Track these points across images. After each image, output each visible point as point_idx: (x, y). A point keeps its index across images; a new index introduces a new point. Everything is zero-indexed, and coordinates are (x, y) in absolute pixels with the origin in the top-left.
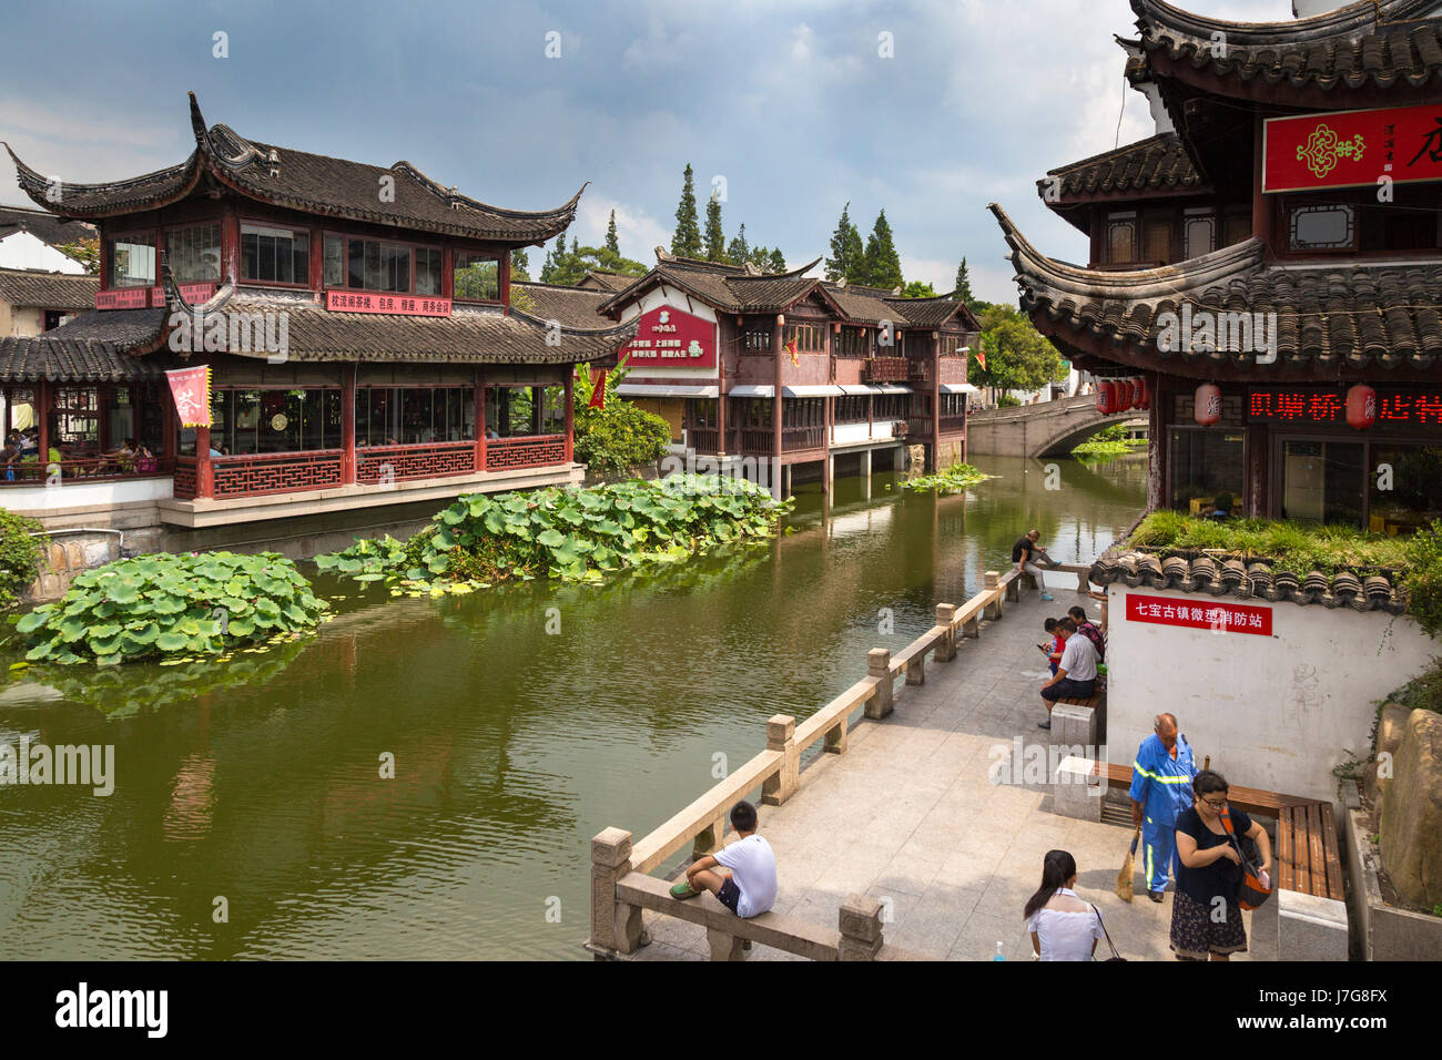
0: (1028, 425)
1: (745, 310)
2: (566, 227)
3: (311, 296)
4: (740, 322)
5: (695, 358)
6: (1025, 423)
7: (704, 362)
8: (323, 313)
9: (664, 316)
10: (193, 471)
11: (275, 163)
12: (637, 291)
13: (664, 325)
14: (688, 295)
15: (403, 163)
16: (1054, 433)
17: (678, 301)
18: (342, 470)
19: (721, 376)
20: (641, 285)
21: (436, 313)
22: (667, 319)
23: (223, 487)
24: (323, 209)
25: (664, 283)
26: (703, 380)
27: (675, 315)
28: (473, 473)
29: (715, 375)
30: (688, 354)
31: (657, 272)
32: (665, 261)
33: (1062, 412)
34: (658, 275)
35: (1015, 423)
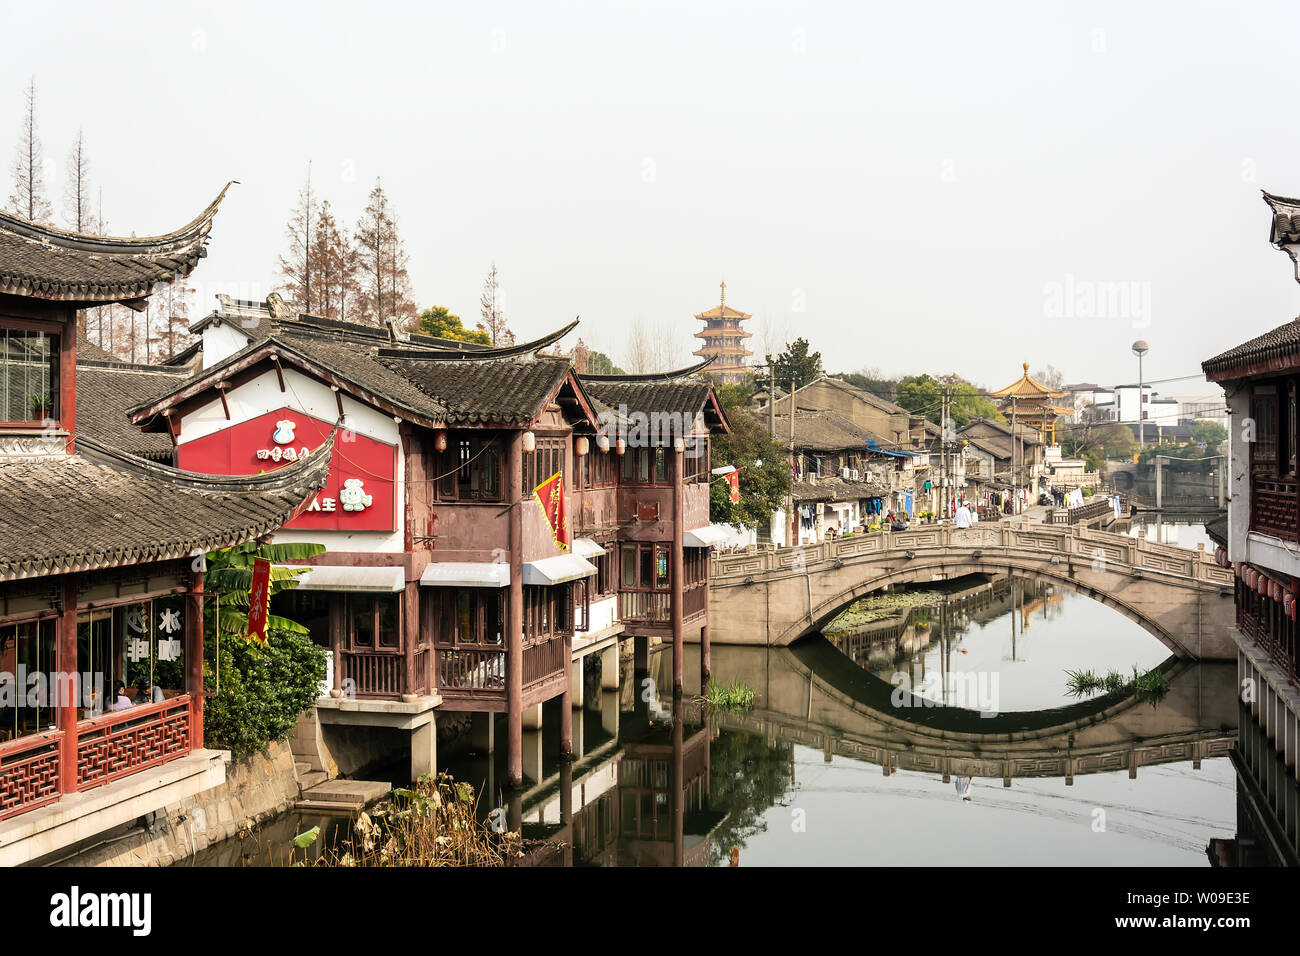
0: (774, 587)
1: (457, 421)
2: (190, 268)
4: (442, 444)
5: (354, 513)
6: (766, 583)
7: (374, 521)
9: (285, 431)
12: (224, 379)
13: (283, 446)
14: (338, 391)
16: (814, 602)
17: (316, 402)
19: (408, 546)
20: (232, 369)
22: (291, 437)
25: (287, 364)
26: (371, 555)
27: (310, 430)
29: (394, 544)
30: (339, 504)
31: (271, 343)
32: (283, 322)
33: (831, 565)
34: (273, 349)
35: (748, 584)
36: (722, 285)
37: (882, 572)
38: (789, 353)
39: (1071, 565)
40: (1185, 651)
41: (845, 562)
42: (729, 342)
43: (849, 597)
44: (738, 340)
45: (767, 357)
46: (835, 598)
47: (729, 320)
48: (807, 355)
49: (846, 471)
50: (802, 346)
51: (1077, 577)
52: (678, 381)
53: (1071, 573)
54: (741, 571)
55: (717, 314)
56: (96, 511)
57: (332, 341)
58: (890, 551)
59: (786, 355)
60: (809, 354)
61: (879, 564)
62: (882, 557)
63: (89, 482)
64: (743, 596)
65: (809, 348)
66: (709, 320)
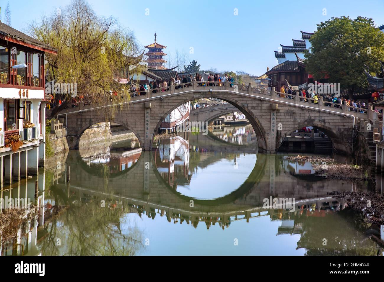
33: (211, 111)
36: (155, 35)
37: (220, 112)
38: (191, 65)
41: (214, 110)
42: (158, 57)
43: (214, 117)
44: (161, 57)
45: (184, 66)
46: (211, 117)
47: (158, 49)
48: (196, 66)
50: (194, 63)
55: (153, 46)
58: (222, 108)
59: (190, 65)
60: (197, 65)
61: (220, 111)
62: (221, 109)
65: (197, 63)
66: (150, 48)
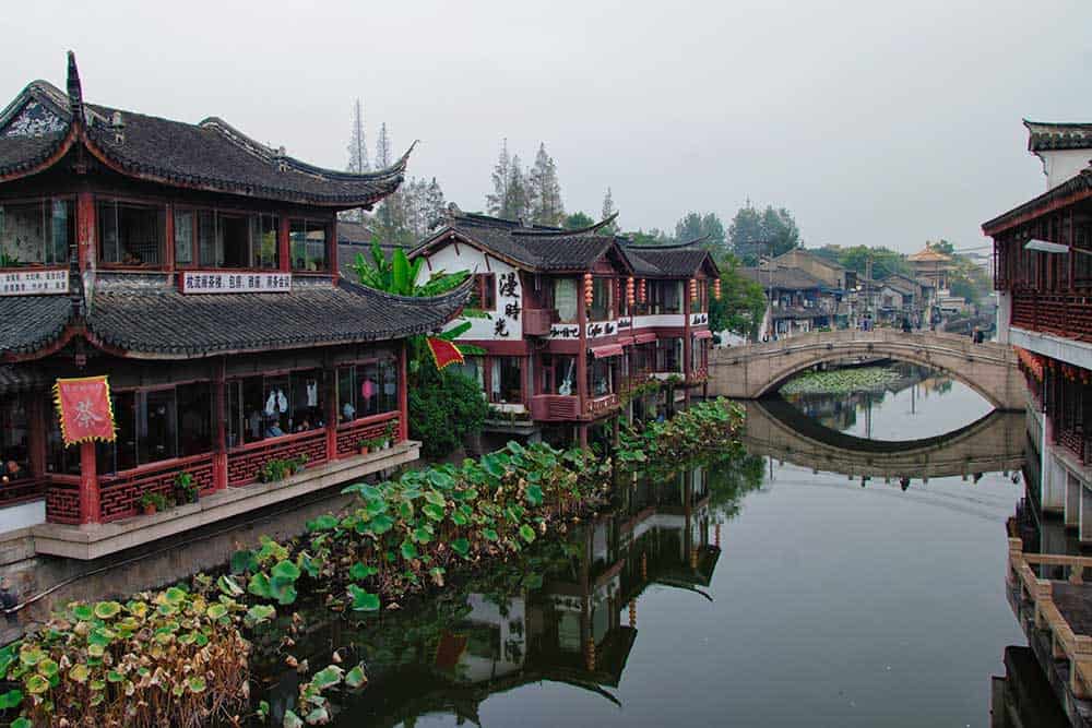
0: (749, 365)
2: (395, 188)
3: (164, 278)
6: (746, 362)
8: (179, 296)
10: (76, 492)
11: (121, 127)
14: (487, 254)
15: (216, 120)
16: (774, 372)
18: (214, 474)
20: (431, 244)
21: (278, 289)
23: (108, 509)
24: (184, 181)
25: (458, 240)
28: (326, 462)
31: (451, 229)
32: (456, 218)
33: (783, 352)
34: (452, 232)
35: (736, 363)
39: (928, 352)
40: (1002, 405)
41: (791, 351)
43: (793, 370)
46: (785, 371)
49: (806, 302)
51: (931, 360)
52: (689, 249)
53: (928, 357)
54: (731, 355)
56: (345, 314)
57: (485, 228)
58: (818, 344)
61: (811, 352)
62: (813, 348)
63: (343, 300)
64: (732, 369)
